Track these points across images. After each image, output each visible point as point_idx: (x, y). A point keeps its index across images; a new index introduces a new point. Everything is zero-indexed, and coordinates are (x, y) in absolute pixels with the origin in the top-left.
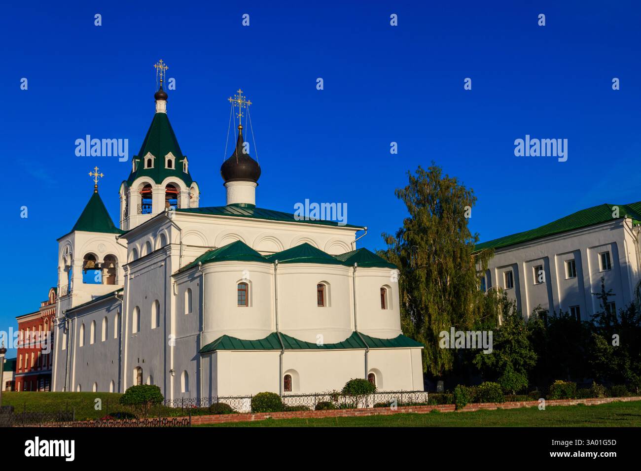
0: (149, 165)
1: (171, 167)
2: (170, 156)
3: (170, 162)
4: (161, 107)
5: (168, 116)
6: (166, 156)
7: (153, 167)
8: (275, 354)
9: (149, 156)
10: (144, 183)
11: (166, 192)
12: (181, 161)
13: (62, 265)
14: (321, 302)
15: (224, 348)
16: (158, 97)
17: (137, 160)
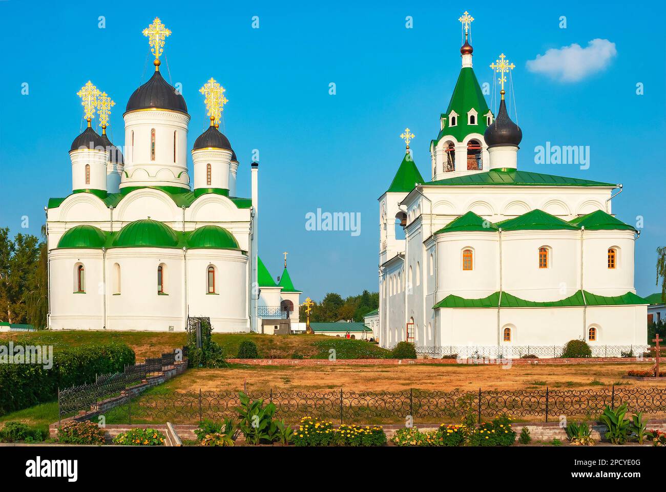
0: (453, 123)
1: (474, 123)
2: (473, 112)
3: (472, 118)
4: (467, 61)
5: (474, 70)
6: (468, 113)
7: (456, 125)
8: (493, 312)
9: (453, 114)
10: (448, 142)
11: (468, 149)
12: (484, 115)
13: (382, 222)
14: (543, 263)
15: (447, 306)
16: (463, 52)
17: (443, 119)
